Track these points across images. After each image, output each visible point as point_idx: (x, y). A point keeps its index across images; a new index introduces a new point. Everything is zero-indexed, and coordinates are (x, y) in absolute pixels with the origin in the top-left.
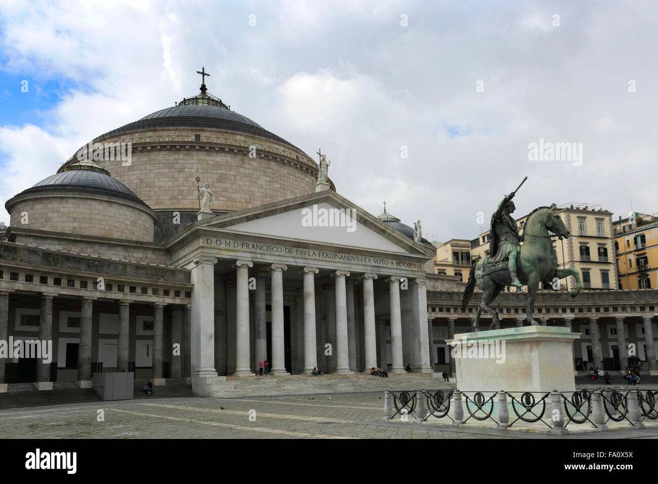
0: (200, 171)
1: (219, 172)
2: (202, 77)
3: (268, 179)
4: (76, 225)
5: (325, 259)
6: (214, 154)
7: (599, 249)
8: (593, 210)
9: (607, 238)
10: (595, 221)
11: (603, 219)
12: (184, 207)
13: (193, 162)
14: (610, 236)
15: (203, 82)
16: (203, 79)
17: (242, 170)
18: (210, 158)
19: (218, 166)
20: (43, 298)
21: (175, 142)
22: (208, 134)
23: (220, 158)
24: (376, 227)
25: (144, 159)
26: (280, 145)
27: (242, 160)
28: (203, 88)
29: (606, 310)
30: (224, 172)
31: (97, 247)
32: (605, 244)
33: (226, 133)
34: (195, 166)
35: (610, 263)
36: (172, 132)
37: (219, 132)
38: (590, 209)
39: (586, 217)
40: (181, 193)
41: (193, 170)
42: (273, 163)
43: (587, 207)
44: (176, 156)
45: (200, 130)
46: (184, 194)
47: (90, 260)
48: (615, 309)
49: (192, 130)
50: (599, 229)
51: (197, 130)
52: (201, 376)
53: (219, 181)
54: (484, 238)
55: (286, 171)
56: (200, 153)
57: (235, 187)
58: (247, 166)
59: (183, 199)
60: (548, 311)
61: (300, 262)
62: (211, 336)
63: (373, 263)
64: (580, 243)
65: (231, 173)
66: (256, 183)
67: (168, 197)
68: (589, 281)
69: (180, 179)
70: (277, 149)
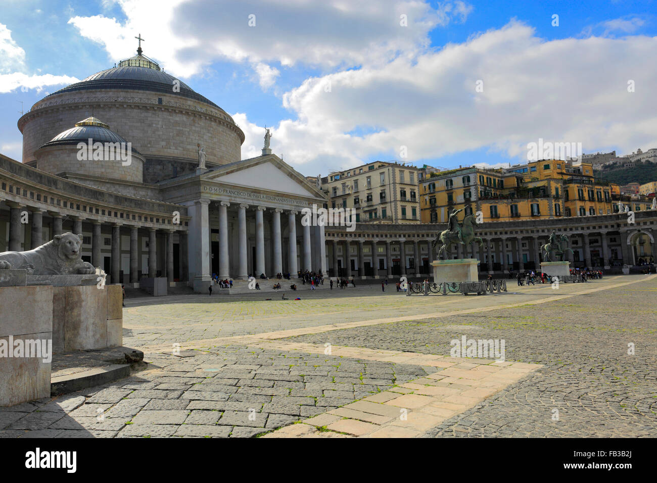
0: (164, 127)
1: (178, 128)
2: (138, 41)
3: (210, 135)
4: (103, 170)
5: (269, 201)
6: (174, 115)
7: (411, 192)
8: (408, 166)
9: (416, 185)
10: (409, 174)
11: (413, 173)
12: (152, 154)
13: (159, 119)
14: (417, 184)
15: (140, 45)
16: (140, 43)
17: (194, 128)
18: (171, 118)
19: (177, 123)
20: (114, 226)
21: (146, 104)
22: (168, 98)
23: (178, 118)
24: (298, 179)
25: (120, 114)
26: (215, 109)
27: (194, 121)
28: (140, 51)
29: (423, 236)
30: (181, 128)
31: (117, 187)
32: (414, 190)
33: (181, 98)
34: (160, 123)
35: (417, 202)
36: (141, 94)
37: (175, 97)
38: (406, 165)
39: (404, 171)
40: (150, 142)
41: (159, 126)
42: (213, 123)
43: (404, 164)
44: (146, 114)
45: (162, 95)
46: (152, 143)
47: (136, 200)
48: (428, 236)
49: (156, 94)
50: (412, 179)
51: (159, 95)
52: (203, 280)
53: (178, 135)
54: (331, 177)
55: (221, 130)
56: (164, 113)
57: (189, 140)
58: (197, 125)
59: (150, 147)
60: (391, 236)
61: (256, 203)
62: (207, 253)
63: (295, 204)
64: (401, 188)
65: (186, 129)
66: (203, 138)
67: (140, 145)
68: (405, 214)
69: (149, 132)
70: (216, 113)
